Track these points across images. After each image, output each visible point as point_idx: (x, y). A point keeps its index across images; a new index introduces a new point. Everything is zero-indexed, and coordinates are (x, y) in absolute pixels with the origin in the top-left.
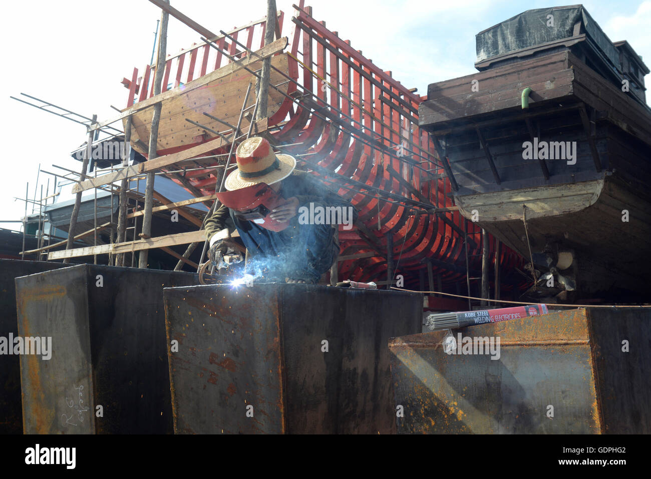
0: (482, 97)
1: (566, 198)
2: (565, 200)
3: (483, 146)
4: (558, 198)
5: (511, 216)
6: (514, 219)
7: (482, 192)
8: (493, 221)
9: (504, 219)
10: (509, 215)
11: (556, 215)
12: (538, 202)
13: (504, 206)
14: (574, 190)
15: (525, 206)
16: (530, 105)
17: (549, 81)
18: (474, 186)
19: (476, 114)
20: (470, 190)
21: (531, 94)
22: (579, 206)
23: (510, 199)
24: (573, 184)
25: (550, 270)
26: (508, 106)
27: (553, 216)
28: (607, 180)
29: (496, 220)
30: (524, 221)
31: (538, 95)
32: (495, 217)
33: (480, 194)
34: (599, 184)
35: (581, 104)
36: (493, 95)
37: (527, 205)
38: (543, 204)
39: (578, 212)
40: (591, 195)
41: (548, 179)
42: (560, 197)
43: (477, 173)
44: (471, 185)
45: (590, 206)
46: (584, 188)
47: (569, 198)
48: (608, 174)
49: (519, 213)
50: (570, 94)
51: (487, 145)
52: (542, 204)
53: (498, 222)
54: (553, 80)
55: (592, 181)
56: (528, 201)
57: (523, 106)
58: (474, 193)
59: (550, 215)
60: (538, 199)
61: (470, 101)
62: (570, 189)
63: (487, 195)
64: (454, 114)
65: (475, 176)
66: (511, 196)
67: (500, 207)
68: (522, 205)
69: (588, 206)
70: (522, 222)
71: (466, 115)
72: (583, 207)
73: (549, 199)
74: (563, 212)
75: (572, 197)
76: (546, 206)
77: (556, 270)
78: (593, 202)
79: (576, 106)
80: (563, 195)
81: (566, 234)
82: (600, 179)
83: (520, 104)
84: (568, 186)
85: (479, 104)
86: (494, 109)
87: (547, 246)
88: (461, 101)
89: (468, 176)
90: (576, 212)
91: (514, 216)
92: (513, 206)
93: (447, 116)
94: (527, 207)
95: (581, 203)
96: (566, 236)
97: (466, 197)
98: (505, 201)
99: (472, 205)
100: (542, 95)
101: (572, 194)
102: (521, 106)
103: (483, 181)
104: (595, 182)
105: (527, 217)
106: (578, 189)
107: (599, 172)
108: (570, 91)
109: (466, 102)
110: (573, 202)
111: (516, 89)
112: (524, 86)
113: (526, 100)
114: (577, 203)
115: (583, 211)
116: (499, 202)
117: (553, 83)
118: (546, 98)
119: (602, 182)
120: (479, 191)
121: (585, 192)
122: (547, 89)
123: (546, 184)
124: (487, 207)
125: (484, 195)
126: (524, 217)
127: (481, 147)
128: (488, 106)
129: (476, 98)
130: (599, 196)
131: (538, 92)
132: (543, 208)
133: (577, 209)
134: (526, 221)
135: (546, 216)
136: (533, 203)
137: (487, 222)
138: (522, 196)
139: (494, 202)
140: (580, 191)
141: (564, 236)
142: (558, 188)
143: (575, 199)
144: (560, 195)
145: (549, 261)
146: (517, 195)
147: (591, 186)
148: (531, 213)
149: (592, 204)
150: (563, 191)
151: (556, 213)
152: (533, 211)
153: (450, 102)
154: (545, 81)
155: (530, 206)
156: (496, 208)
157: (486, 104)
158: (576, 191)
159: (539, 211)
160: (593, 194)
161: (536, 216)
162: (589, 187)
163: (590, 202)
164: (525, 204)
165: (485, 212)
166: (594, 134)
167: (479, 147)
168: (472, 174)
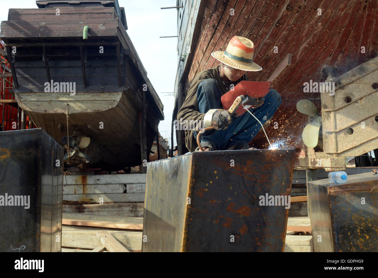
0: (53, 26)
1: (97, 102)
2: (96, 103)
3: (45, 59)
4: (92, 102)
5: (57, 110)
6: (60, 112)
7: (37, 91)
8: (44, 112)
9: (52, 112)
10: (57, 109)
11: (89, 112)
12: (77, 103)
13: (53, 103)
14: (102, 97)
15: (68, 104)
16: (88, 37)
17: (102, 24)
18: (30, 86)
19: (47, 37)
20: (28, 89)
21: (89, 31)
22: (105, 108)
23: (57, 98)
24: (102, 93)
25: (75, 148)
26: (72, 35)
27: (87, 113)
28: (124, 93)
29: (47, 112)
30: (67, 114)
31: (94, 32)
32: (45, 110)
33: (35, 92)
34: (119, 95)
35: (118, 43)
36: (61, 26)
37: (70, 104)
38: (81, 104)
39: (104, 111)
40: (113, 101)
41: (86, 88)
42: (93, 101)
43: (33, 77)
44: (29, 86)
45: (112, 108)
46: (109, 96)
47: (99, 102)
48: (125, 89)
49: (64, 109)
50: (115, 35)
51: (48, 59)
52: (79, 104)
53: (47, 113)
54: (104, 24)
55: (114, 92)
56: (71, 101)
57: (84, 38)
58: (31, 91)
59: (86, 112)
60: (78, 100)
61: (44, 27)
62: (100, 96)
63: (40, 94)
64: (30, 34)
65: (32, 80)
66: (58, 97)
67: (49, 103)
68: (66, 104)
69: (111, 108)
70: (65, 115)
71: (40, 36)
72: (107, 109)
73: (85, 102)
74: (94, 111)
75: (101, 101)
76: (83, 106)
77: (78, 149)
78: (114, 106)
79: (115, 44)
80: (95, 99)
81: (89, 125)
82: (120, 92)
83: (82, 36)
84: (99, 94)
85: (50, 31)
86: (61, 36)
87: (74, 132)
88: (37, 26)
89: (26, 79)
90: (102, 112)
91: (60, 111)
92: (59, 103)
93: (24, 34)
94: (70, 105)
95: (106, 106)
96: (89, 127)
97: (24, 94)
98: (54, 99)
99: (28, 100)
100: (96, 33)
101: (100, 99)
102: (83, 37)
103: (38, 84)
104: (117, 93)
105: (69, 112)
106: (105, 96)
107: (119, 87)
108: (115, 33)
109: (41, 27)
110: (101, 105)
111: (78, 25)
112: (85, 24)
113: (86, 34)
114: (103, 106)
115: (107, 111)
116: (49, 100)
117: (105, 26)
118: (99, 35)
119: (121, 93)
120: (35, 91)
121: (109, 99)
122: (100, 29)
123: (84, 91)
124: (40, 102)
125: (38, 94)
126: (67, 112)
127: (44, 59)
128: (57, 33)
129: (48, 26)
130: (118, 102)
131: (94, 30)
132: (80, 107)
133: (104, 110)
134: (68, 115)
135: (83, 112)
136: (74, 103)
137: (39, 113)
138: (66, 97)
139: (46, 100)
140: (106, 98)
141: (87, 127)
142: (92, 94)
143: (102, 103)
144: (93, 99)
145: (73, 143)
146: (63, 96)
147: (114, 96)
148: (72, 110)
149: (113, 107)
150: (95, 97)
151: (89, 111)
152: (73, 108)
153: (27, 25)
154: (98, 24)
155: (71, 104)
156: (47, 103)
157: (55, 31)
158: (103, 98)
159: (77, 108)
160: (114, 101)
161: (75, 112)
162: (112, 96)
163: (112, 106)
164: (68, 103)
165: (38, 106)
166: (122, 63)
167: (42, 59)
168: (30, 78)
